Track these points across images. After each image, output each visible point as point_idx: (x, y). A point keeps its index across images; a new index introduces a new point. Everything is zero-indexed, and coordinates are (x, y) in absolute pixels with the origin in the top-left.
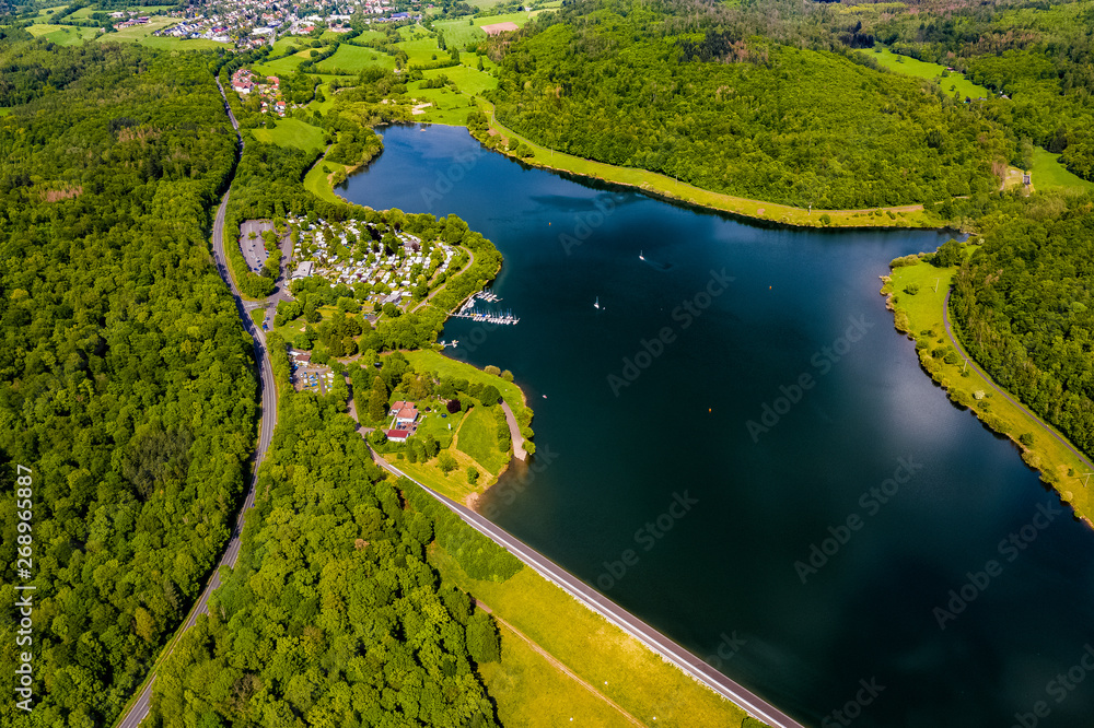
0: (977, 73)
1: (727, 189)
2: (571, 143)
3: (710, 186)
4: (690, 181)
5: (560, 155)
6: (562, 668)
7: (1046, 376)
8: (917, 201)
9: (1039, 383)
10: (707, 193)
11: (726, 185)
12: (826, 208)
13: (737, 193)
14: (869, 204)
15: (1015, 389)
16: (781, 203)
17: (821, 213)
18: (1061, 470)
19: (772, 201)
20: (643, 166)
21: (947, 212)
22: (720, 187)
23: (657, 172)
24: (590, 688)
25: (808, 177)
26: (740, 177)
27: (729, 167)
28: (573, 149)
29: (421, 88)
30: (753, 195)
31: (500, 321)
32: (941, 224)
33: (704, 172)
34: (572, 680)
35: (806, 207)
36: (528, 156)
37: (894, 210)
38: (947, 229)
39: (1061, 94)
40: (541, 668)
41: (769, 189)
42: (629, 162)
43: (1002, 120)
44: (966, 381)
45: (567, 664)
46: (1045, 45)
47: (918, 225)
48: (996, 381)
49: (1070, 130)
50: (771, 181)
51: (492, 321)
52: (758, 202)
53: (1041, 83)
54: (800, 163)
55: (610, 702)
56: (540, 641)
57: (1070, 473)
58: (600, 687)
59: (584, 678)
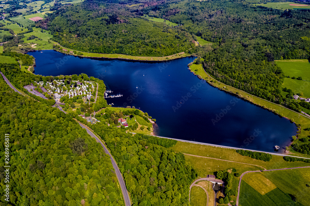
0: (173, 20)
1: (141, 55)
2: (93, 50)
3: (137, 55)
4: (130, 55)
5: (90, 53)
6: (198, 156)
7: (236, 81)
8: (183, 51)
9: (235, 82)
10: (137, 57)
11: (140, 54)
12: (166, 56)
13: (144, 56)
14: (174, 53)
15: (230, 84)
16: (155, 56)
17: (166, 57)
18: (247, 96)
19: (153, 56)
20: (116, 53)
21: (189, 52)
22: (139, 55)
23: (120, 54)
24: (206, 157)
25: (158, 49)
26: (144, 52)
27: (140, 50)
28: (94, 51)
29: (28, 40)
30: (149, 56)
31: (118, 96)
32: (190, 55)
33: (134, 52)
34: (201, 158)
35: (162, 56)
36: (82, 55)
37: (179, 54)
38: (191, 56)
39: (194, 23)
40: (194, 158)
41: (151, 54)
42: (112, 52)
43: (186, 31)
44: (220, 85)
45: (198, 155)
46: (183, 12)
47: (185, 56)
48: (226, 84)
49: (200, 31)
50: (152, 52)
51: (116, 97)
52: (150, 57)
53: (188, 21)
54: (155, 46)
55: (211, 158)
56: (190, 153)
57: (248, 97)
58: (207, 156)
59: (204, 156)
